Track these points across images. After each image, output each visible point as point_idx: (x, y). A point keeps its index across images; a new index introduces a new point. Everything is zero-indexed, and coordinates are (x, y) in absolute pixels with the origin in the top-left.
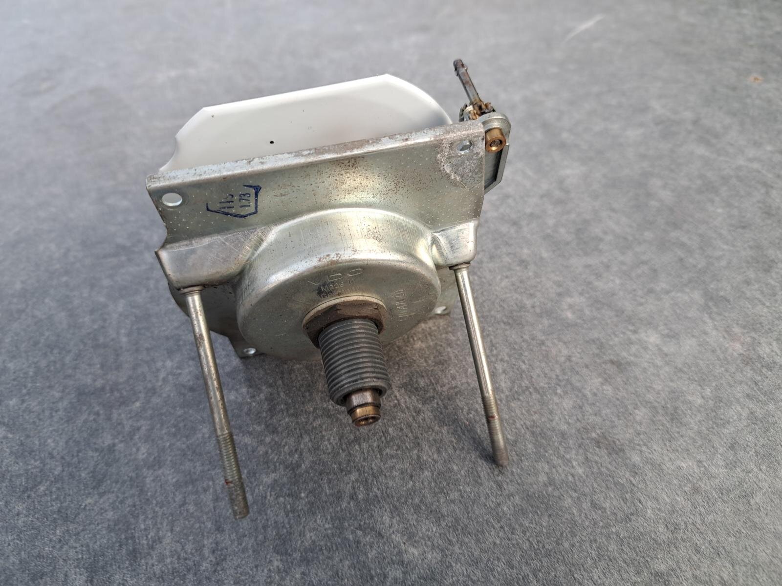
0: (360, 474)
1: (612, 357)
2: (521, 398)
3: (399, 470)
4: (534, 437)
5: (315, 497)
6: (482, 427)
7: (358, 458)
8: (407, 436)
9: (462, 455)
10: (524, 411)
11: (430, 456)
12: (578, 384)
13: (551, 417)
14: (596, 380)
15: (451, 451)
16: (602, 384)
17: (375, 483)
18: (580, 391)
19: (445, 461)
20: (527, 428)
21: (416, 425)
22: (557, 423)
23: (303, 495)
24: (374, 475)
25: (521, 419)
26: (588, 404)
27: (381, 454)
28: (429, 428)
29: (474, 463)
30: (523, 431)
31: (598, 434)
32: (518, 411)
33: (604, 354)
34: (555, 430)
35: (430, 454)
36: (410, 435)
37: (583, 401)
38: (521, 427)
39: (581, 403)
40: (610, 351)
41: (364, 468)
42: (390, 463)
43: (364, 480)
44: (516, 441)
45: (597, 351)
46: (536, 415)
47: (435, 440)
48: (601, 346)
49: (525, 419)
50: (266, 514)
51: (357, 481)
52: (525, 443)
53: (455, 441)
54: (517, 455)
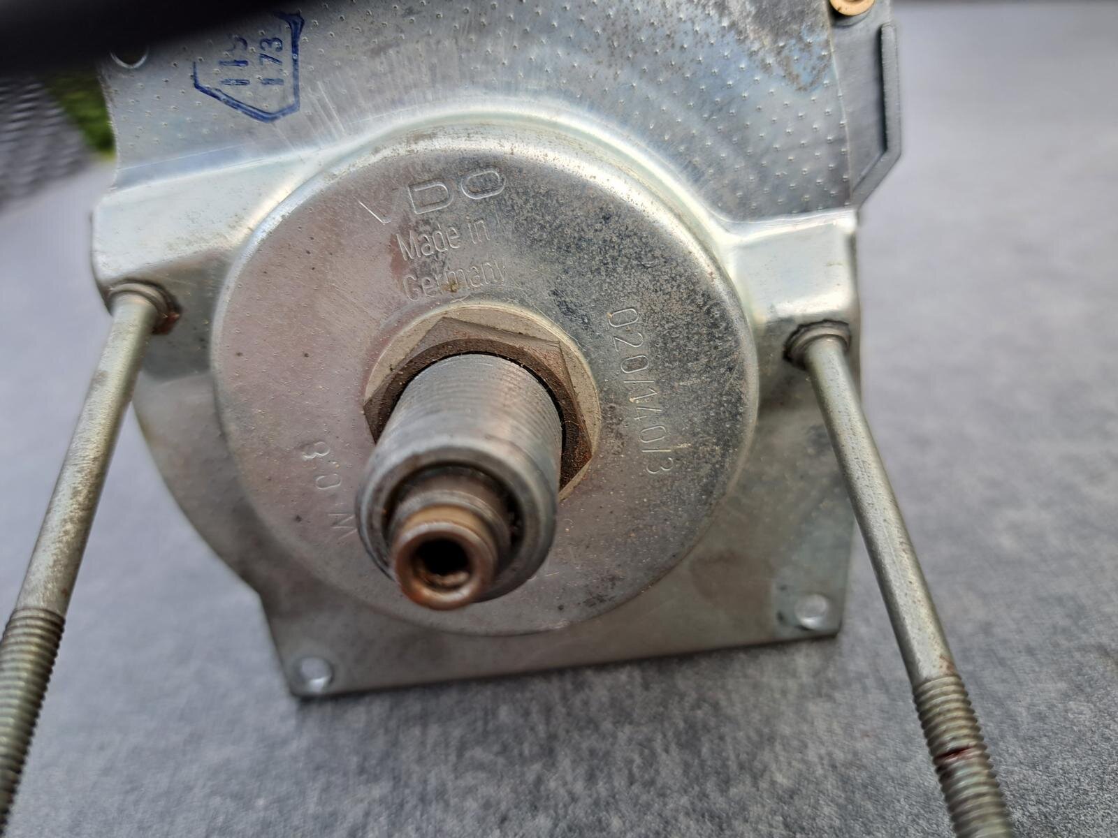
0: (395, 788)
1: (1105, 640)
2: (837, 695)
3: (483, 797)
4: (845, 791)
5: (280, 812)
6: (716, 741)
7: (408, 755)
8: (532, 729)
9: (644, 798)
10: (835, 726)
11: (565, 784)
12: (999, 689)
13: (904, 752)
14: (1050, 686)
15: (620, 782)
16: (1066, 697)
17: (418, 813)
18: (1000, 703)
19: (596, 803)
20: (834, 767)
21: (564, 710)
22: (918, 769)
23: (261, 802)
24: (423, 799)
25: (822, 743)
26: (1016, 736)
27: (460, 755)
28: (590, 721)
29: (667, 822)
30: (820, 772)
31: (1031, 816)
32: (821, 726)
33: (1085, 631)
34: (907, 784)
35: (569, 778)
36: (541, 728)
37: (1005, 726)
38: (816, 760)
39: (996, 732)
40: (1100, 627)
41: (410, 777)
42: (469, 779)
43: (397, 801)
44: (792, 793)
45: (1065, 623)
46: (866, 739)
47: (592, 752)
48: (1078, 613)
49: (835, 744)
50: (172, 823)
51: (382, 801)
52: (817, 801)
53: (638, 760)
54: (786, 826)
